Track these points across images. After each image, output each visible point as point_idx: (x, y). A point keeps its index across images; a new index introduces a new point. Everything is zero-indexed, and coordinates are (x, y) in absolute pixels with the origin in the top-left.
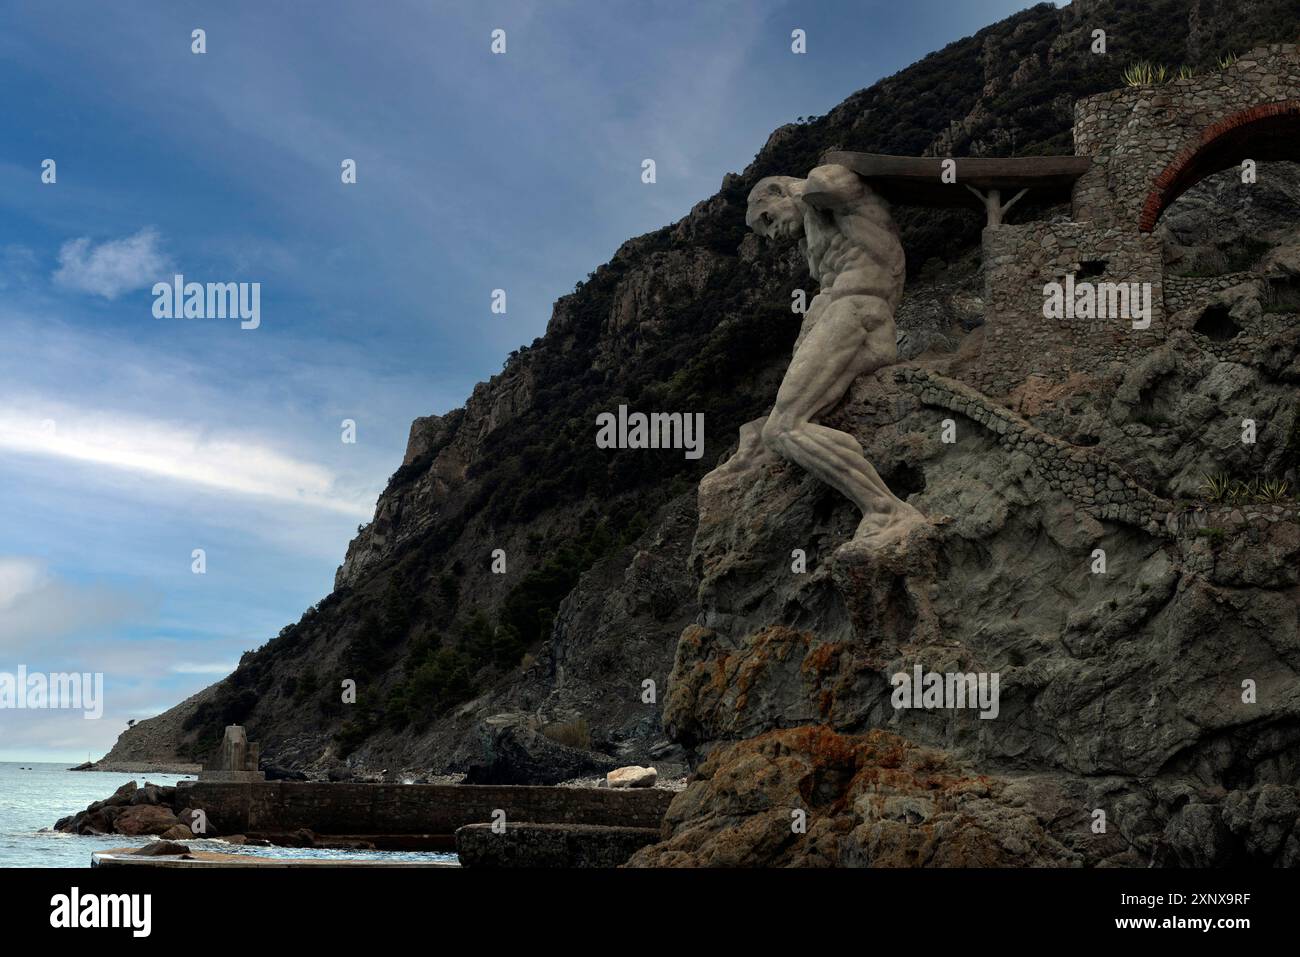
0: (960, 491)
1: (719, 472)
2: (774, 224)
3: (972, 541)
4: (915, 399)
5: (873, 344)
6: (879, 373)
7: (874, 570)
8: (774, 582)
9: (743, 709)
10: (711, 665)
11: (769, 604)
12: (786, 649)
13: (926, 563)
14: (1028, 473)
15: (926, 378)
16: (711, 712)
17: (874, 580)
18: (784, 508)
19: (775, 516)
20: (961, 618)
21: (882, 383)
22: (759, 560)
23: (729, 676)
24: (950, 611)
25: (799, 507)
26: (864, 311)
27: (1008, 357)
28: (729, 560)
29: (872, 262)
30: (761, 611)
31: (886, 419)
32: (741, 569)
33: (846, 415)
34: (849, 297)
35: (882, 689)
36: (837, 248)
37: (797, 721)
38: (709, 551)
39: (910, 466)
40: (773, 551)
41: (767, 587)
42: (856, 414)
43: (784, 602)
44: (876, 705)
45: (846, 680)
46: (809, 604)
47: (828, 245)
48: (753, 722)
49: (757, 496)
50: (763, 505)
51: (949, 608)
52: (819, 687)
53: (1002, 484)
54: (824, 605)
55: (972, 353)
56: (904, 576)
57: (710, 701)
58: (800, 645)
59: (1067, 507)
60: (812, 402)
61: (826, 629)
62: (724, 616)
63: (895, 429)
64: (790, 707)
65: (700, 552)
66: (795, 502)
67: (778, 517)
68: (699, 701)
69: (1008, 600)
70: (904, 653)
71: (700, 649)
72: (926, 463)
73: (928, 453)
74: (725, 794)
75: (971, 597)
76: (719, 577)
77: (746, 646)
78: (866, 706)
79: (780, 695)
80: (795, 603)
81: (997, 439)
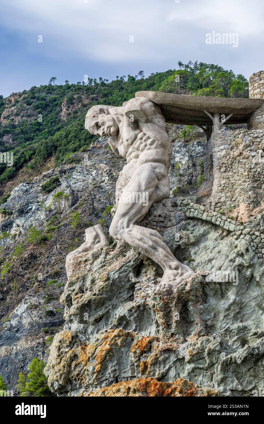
0: (213, 259)
1: (77, 252)
2: (102, 128)
3: (220, 284)
4: (183, 214)
5: (161, 186)
6: (164, 202)
7: (174, 298)
8: (110, 307)
9: (99, 372)
10: (78, 350)
11: (107, 319)
12: (123, 340)
13: (198, 295)
14: (247, 250)
15: (188, 204)
16: (78, 375)
17: (174, 303)
18: (117, 268)
19: (112, 273)
20: (215, 322)
21: (166, 207)
22: (104, 296)
23: (90, 355)
24: (209, 319)
25: (126, 268)
26: (157, 170)
27: (229, 194)
28: (88, 295)
29: (160, 147)
30: (102, 322)
31: (169, 224)
32: (95, 300)
33: (149, 222)
34: (150, 163)
35: (175, 359)
36: (141, 139)
37: (128, 378)
38: (75, 292)
39: (183, 247)
41: (106, 310)
42: (155, 221)
43: (117, 316)
44: (172, 367)
45: (156, 355)
46: (132, 318)
47: (136, 138)
48: (104, 378)
49: (101, 263)
50: (105, 267)
51: (208, 317)
52: (139, 359)
53: (234, 255)
54: (140, 318)
55: (206, 193)
56: (188, 301)
57: (78, 369)
58: (130, 338)
60: (135, 214)
61: (140, 330)
62: (82, 325)
63: (174, 229)
64: (124, 370)
65: (70, 292)
66: (124, 265)
67: (114, 274)
68: (73, 369)
69: (238, 313)
70: (189, 340)
71: (70, 343)
72: (190, 246)
73: (192, 240)
76: (82, 305)
77: (98, 340)
78: (167, 367)
79: (119, 364)
80: (124, 318)
81: (229, 233)
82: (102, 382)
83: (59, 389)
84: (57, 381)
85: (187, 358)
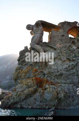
5: (41, 39)
9: (25, 76)
10: (20, 71)
12: (31, 69)
14: (59, 52)
15: (47, 43)
20: (52, 67)
23: (23, 72)
26: (41, 35)
27: (55, 42)
28: (24, 59)
30: (26, 65)
34: (39, 34)
35: (43, 74)
37: (31, 77)
38: (21, 58)
41: (27, 63)
42: (40, 45)
45: (38, 73)
46: (33, 65)
47: (37, 29)
52: (34, 74)
53: (57, 53)
54: (35, 65)
57: (20, 75)
58: (33, 69)
59: (63, 56)
62: (22, 66)
69: (57, 65)
70: (46, 70)
71: (19, 69)
73: (47, 50)
74: (26, 85)
75: (53, 65)
76: (22, 61)
77: (25, 69)
78: (41, 76)
79: (30, 74)
80: (31, 64)
81: (55, 49)
82: (25, 78)
83: (15, 79)
84: (15, 77)
85: (46, 74)
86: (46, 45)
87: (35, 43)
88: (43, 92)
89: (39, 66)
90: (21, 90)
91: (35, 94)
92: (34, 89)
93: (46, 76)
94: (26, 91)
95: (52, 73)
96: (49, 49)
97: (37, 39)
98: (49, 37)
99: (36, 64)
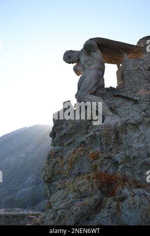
0: (129, 113)
3: (134, 125)
4: (112, 94)
5: (101, 81)
8: (76, 138)
9: (70, 170)
10: (58, 159)
12: (83, 153)
14: (147, 108)
20: (132, 144)
21: (103, 90)
22: (73, 131)
23: (65, 161)
24: (129, 142)
26: (99, 73)
27: (133, 86)
28: (64, 131)
30: (71, 146)
34: (96, 70)
35: (112, 163)
36: (91, 60)
38: (58, 130)
40: (76, 129)
41: (73, 139)
43: (80, 142)
44: (110, 167)
45: (101, 161)
46: (87, 142)
47: (89, 59)
48: (73, 174)
52: (92, 163)
53: (141, 111)
54: (91, 143)
56: (119, 132)
57: (59, 169)
58: (87, 152)
61: (91, 149)
62: (61, 147)
64: (84, 169)
65: (55, 130)
68: (55, 169)
71: (54, 156)
72: (117, 108)
73: (117, 105)
74: (75, 191)
75: (134, 139)
76: (61, 136)
77: (69, 153)
78: (107, 168)
79: (81, 165)
80: (83, 142)
81: (136, 102)
82: (72, 175)
83: (48, 180)
84: (47, 175)
85: (120, 161)
86: (115, 94)
87: (87, 93)
88: (118, 206)
89: (101, 143)
90: (63, 205)
91: (99, 212)
92: (95, 199)
93: (121, 166)
94: (77, 207)
95: (135, 158)
96: (123, 104)
97: (91, 83)
98: (117, 74)
99: (94, 140)
